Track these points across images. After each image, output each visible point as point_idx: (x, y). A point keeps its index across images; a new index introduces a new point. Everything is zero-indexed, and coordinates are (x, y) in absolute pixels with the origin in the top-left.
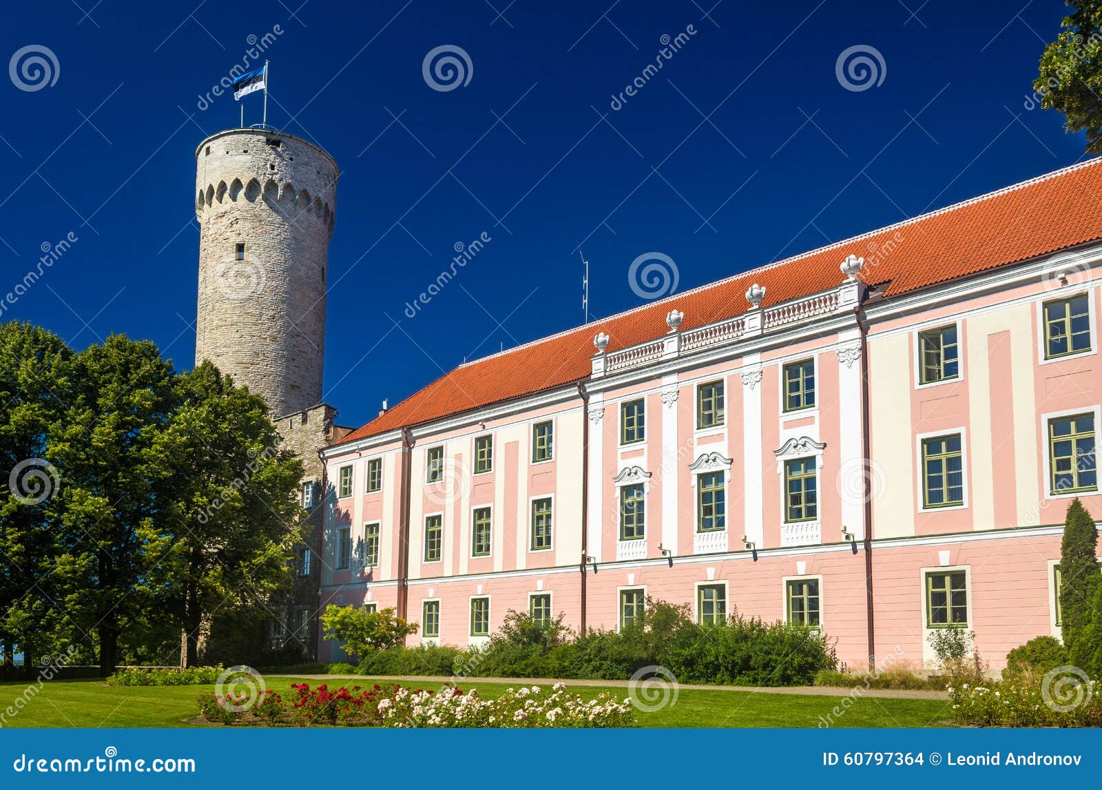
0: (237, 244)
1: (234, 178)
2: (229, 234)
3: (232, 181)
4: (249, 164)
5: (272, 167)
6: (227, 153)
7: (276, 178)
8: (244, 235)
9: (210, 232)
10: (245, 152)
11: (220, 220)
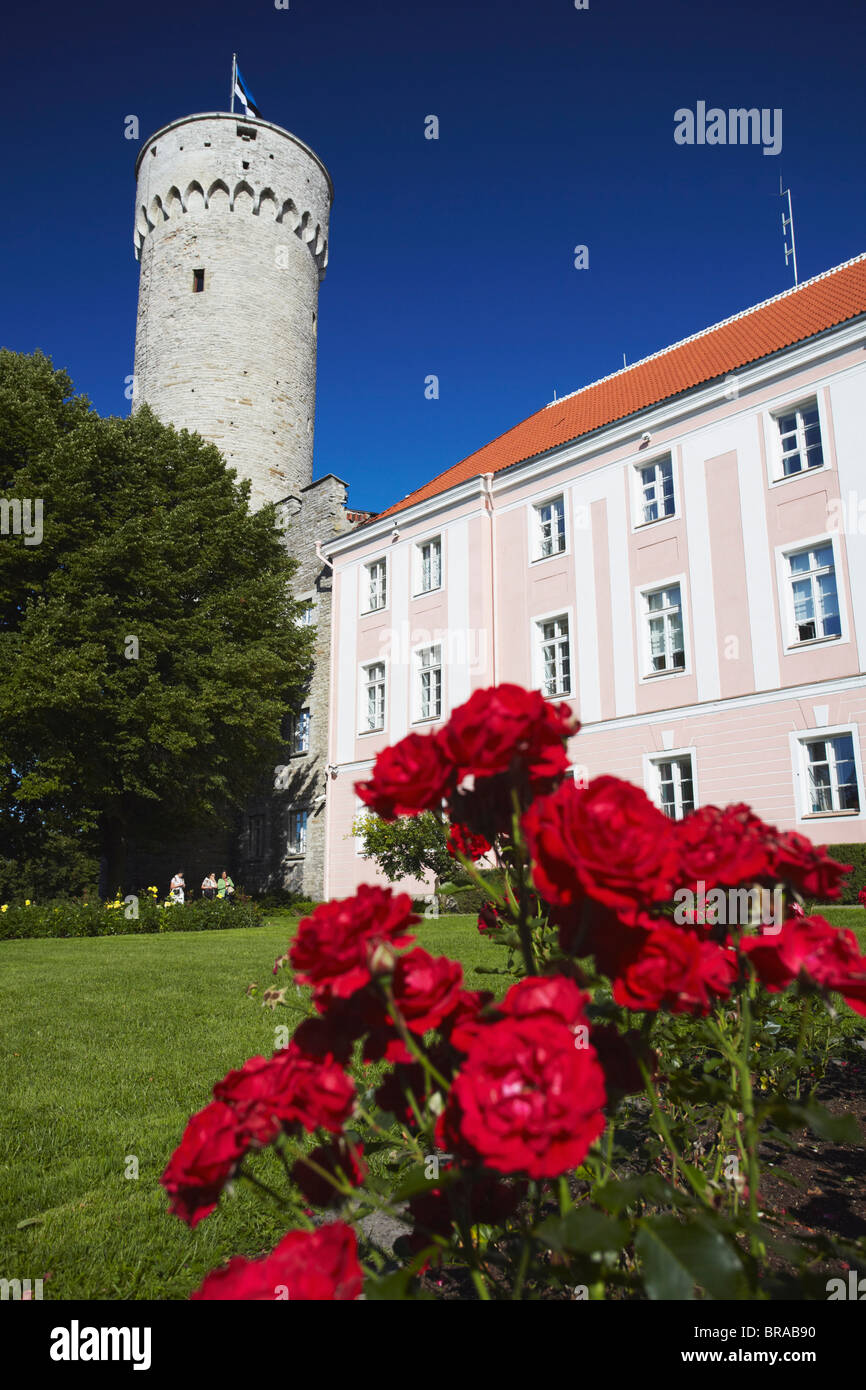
0: (195, 271)
1: (191, 180)
2: (181, 258)
3: (187, 185)
4: (212, 162)
5: (246, 165)
6: (181, 149)
7: (250, 181)
8: (203, 257)
9: (155, 262)
10: (208, 145)
11: (170, 241)
